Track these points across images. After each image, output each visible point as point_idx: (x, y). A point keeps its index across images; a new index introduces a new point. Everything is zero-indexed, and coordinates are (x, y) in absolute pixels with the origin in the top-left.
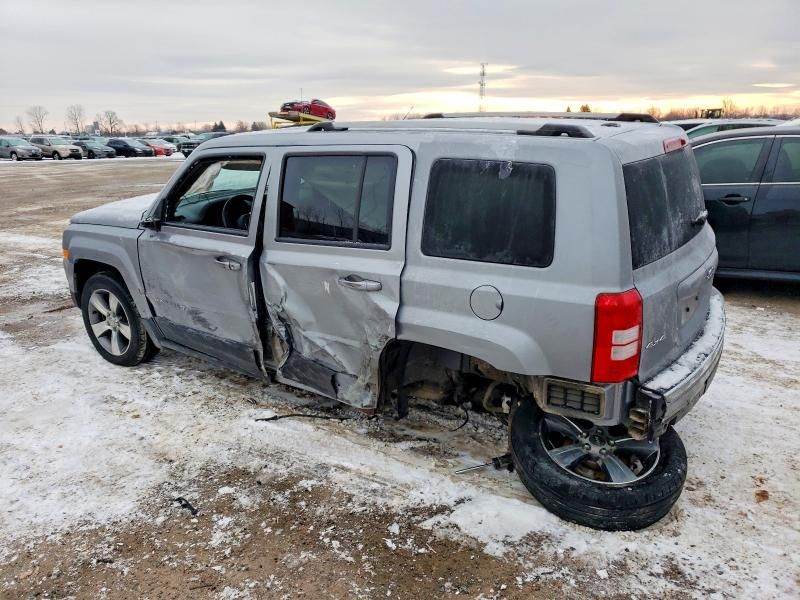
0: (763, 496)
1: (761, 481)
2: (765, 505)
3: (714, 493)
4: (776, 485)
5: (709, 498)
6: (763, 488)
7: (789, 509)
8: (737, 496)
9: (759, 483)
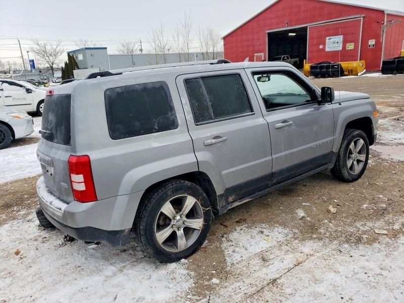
0: (17, 253)
1: (21, 258)
2: (15, 250)
3: (36, 243)
4: (15, 260)
5: (36, 240)
6: (19, 256)
7: (5, 256)
8: (27, 247)
9: (22, 256)
